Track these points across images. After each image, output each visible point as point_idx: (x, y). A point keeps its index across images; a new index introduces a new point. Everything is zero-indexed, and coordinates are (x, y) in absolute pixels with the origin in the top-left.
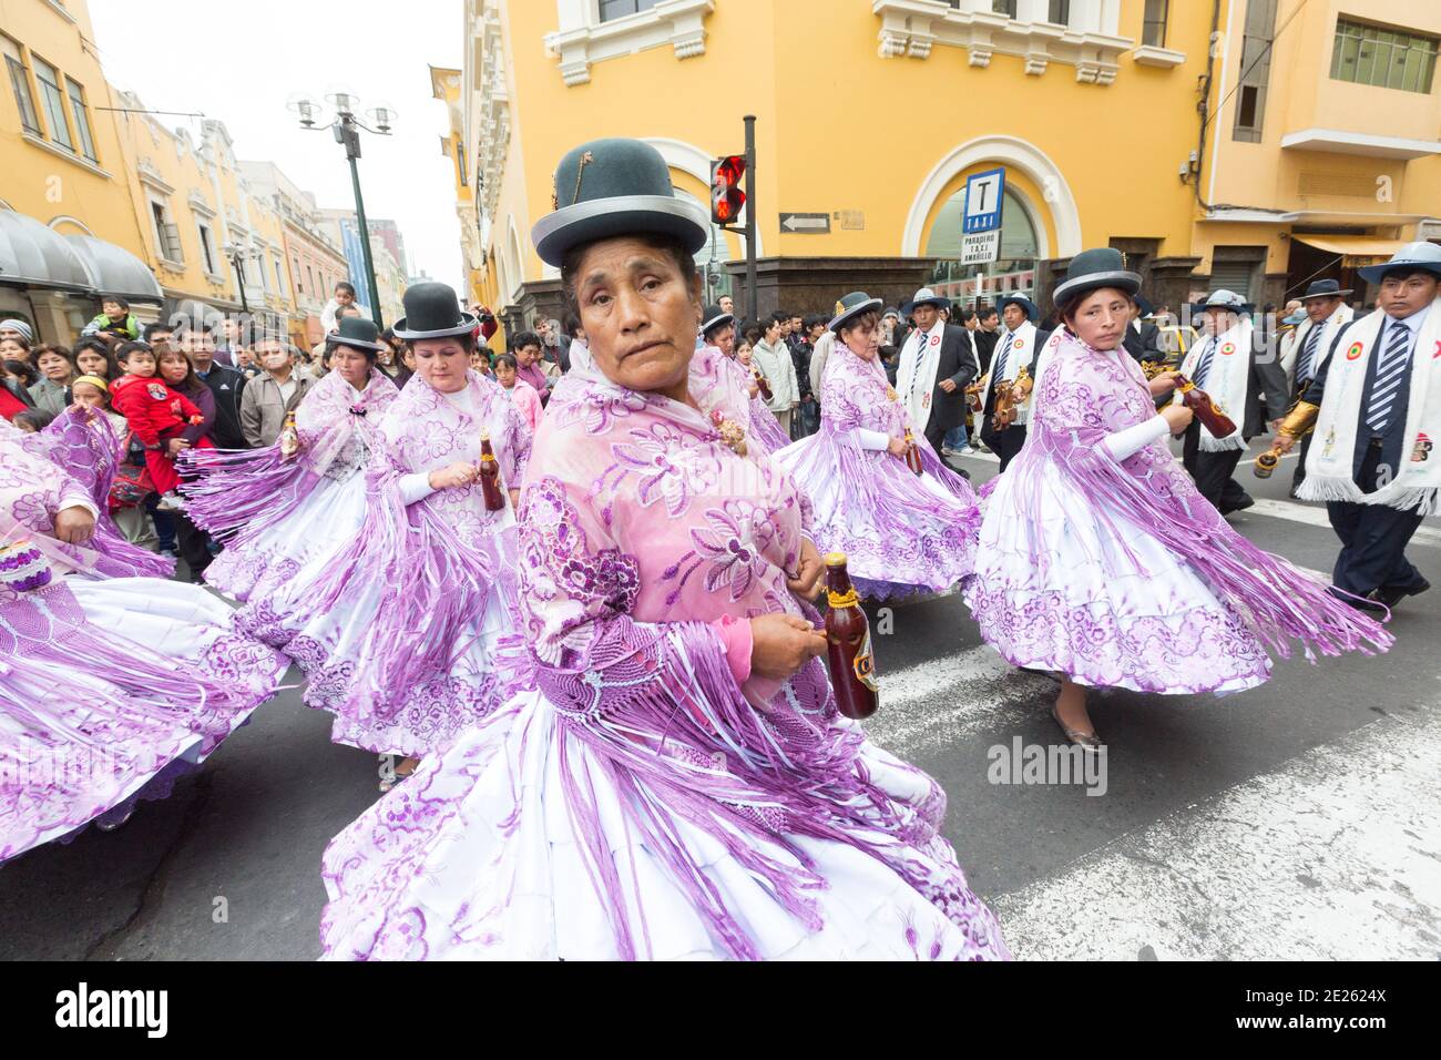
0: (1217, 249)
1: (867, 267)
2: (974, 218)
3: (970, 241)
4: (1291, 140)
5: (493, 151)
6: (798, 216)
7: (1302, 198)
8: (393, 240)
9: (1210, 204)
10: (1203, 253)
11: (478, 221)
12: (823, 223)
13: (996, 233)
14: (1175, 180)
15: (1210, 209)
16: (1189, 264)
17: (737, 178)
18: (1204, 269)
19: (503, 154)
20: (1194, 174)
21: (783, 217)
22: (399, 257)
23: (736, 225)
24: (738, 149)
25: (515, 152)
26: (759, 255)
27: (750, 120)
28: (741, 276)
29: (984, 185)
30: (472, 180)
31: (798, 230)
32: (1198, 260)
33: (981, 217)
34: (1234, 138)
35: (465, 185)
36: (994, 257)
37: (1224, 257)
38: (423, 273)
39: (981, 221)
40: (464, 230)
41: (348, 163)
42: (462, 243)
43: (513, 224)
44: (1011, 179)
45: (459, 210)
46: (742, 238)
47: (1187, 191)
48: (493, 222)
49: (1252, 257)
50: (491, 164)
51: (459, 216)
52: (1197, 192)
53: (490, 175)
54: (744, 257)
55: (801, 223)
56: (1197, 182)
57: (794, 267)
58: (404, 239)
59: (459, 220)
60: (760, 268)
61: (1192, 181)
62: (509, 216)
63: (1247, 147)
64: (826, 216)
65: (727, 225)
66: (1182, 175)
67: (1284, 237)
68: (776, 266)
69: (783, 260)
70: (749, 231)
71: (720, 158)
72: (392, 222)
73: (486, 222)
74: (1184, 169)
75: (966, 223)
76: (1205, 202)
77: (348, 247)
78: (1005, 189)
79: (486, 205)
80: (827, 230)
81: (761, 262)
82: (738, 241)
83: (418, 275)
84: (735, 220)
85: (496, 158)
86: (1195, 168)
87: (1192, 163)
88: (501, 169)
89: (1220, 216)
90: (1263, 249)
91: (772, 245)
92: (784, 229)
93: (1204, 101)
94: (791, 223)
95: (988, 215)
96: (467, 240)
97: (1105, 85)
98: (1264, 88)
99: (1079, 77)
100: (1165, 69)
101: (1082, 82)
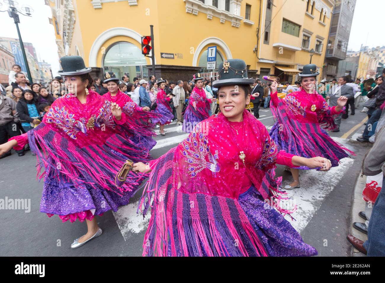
0: (261, 68)
1: (184, 68)
2: (210, 58)
3: (209, 64)
4: (275, 45)
5: (69, 25)
6: (165, 54)
7: (277, 58)
8: (32, 50)
9: (259, 58)
10: (258, 69)
11: (64, 46)
12: (172, 56)
13: (215, 62)
14: (252, 52)
15: (259, 59)
16: (256, 72)
17: (149, 42)
18: (258, 73)
19: (73, 26)
20: (256, 51)
21: (162, 54)
22: (34, 55)
23: (149, 55)
24: (149, 34)
25: (77, 26)
26: (156, 64)
27: (152, 26)
28: (151, 69)
29: (212, 50)
30: (61, 33)
31: (166, 58)
32: (257, 71)
33: (211, 58)
34: (264, 43)
35: (58, 34)
36: (215, 68)
37: (262, 70)
38: (44, 61)
39: (211, 59)
40: (59, 49)
42: (58, 52)
43: (77, 49)
44: (218, 49)
45: (57, 42)
46: (151, 59)
47: (255, 54)
48: (70, 47)
49: (268, 71)
50: (69, 29)
51: (57, 44)
52: (257, 55)
53: (68, 33)
54: (151, 64)
55: (166, 56)
56: (257, 53)
57: (165, 68)
59: (57, 45)
60: (156, 67)
61: (256, 52)
62: (76, 46)
63: (266, 45)
64: (173, 54)
65: (147, 55)
67: (274, 67)
68: (160, 67)
69: (162, 66)
70: (153, 57)
71: (144, 36)
72: (31, 44)
73: (67, 47)
74: (254, 50)
75: (208, 59)
78: (217, 51)
79: (67, 42)
80: (173, 58)
81: (156, 66)
82: (149, 59)
83: (42, 61)
84: (149, 54)
85: (71, 28)
86: (256, 49)
87: (256, 48)
88: (72, 31)
89: (261, 61)
90: (269, 69)
91: (159, 61)
92: (162, 57)
93: (258, 34)
94: (164, 55)
95: (213, 57)
96: (60, 51)
97: (237, 28)
98: (270, 32)
99: (232, 25)
100: (249, 25)
101: (233, 26)
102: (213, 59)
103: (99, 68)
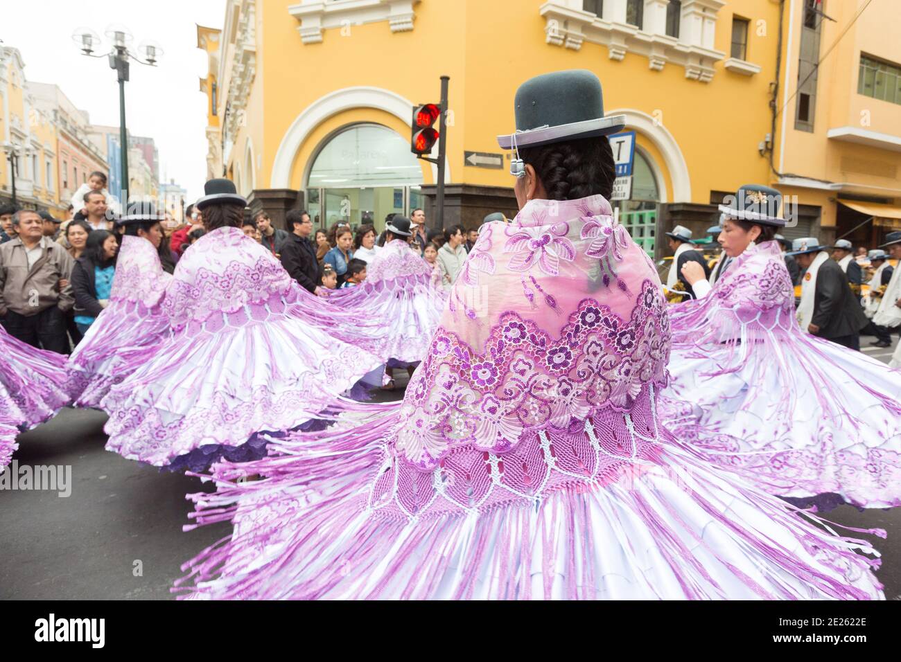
4: (834, 133)
5: (240, 88)
6: (478, 154)
7: (843, 174)
8: (150, 154)
9: (781, 171)
11: (222, 142)
12: (498, 161)
13: (629, 179)
14: (755, 154)
15: (781, 176)
17: (433, 120)
19: (248, 91)
20: (769, 150)
21: (467, 154)
22: (154, 166)
23: (430, 156)
24: (436, 100)
25: (258, 90)
26: (447, 181)
27: (445, 80)
28: (432, 197)
29: (620, 143)
30: (221, 111)
31: (479, 165)
34: (796, 128)
35: (214, 114)
36: (627, 197)
38: (172, 181)
40: (210, 149)
41: (118, 85)
42: (208, 159)
43: (250, 144)
44: (640, 143)
45: (208, 133)
46: (435, 167)
47: (764, 162)
48: (235, 143)
49: (811, 213)
50: (237, 98)
51: (207, 137)
52: (771, 163)
53: (236, 107)
54: (435, 182)
55: (481, 160)
56: (771, 157)
57: (474, 193)
58: (160, 153)
59: (207, 141)
60: (447, 191)
61: (767, 155)
62: (248, 139)
63: (804, 135)
64: (500, 156)
65: (423, 156)
66: (761, 151)
67: (832, 201)
68: (460, 191)
69: (465, 186)
70: (440, 162)
71: (421, 105)
72: (151, 139)
73: (229, 144)
74: (762, 146)
76: (777, 170)
77: (111, 154)
78: (635, 150)
79: (231, 130)
80: (501, 167)
81: (449, 186)
82: (431, 167)
83: (169, 182)
84: (429, 152)
85: (242, 94)
86: (769, 146)
87: (767, 143)
88: (244, 102)
89: (787, 181)
90: (818, 208)
91: (456, 174)
92: (468, 163)
93: (774, 100)
94: (473, 159)
95: (623, 165)
96: (211, 157)
97: (705, 83)
98: (815, 96)
99: (688, 75)
100: (746, 76)
101: (690, 79)
102: (623, 169)
103: (295, 193)
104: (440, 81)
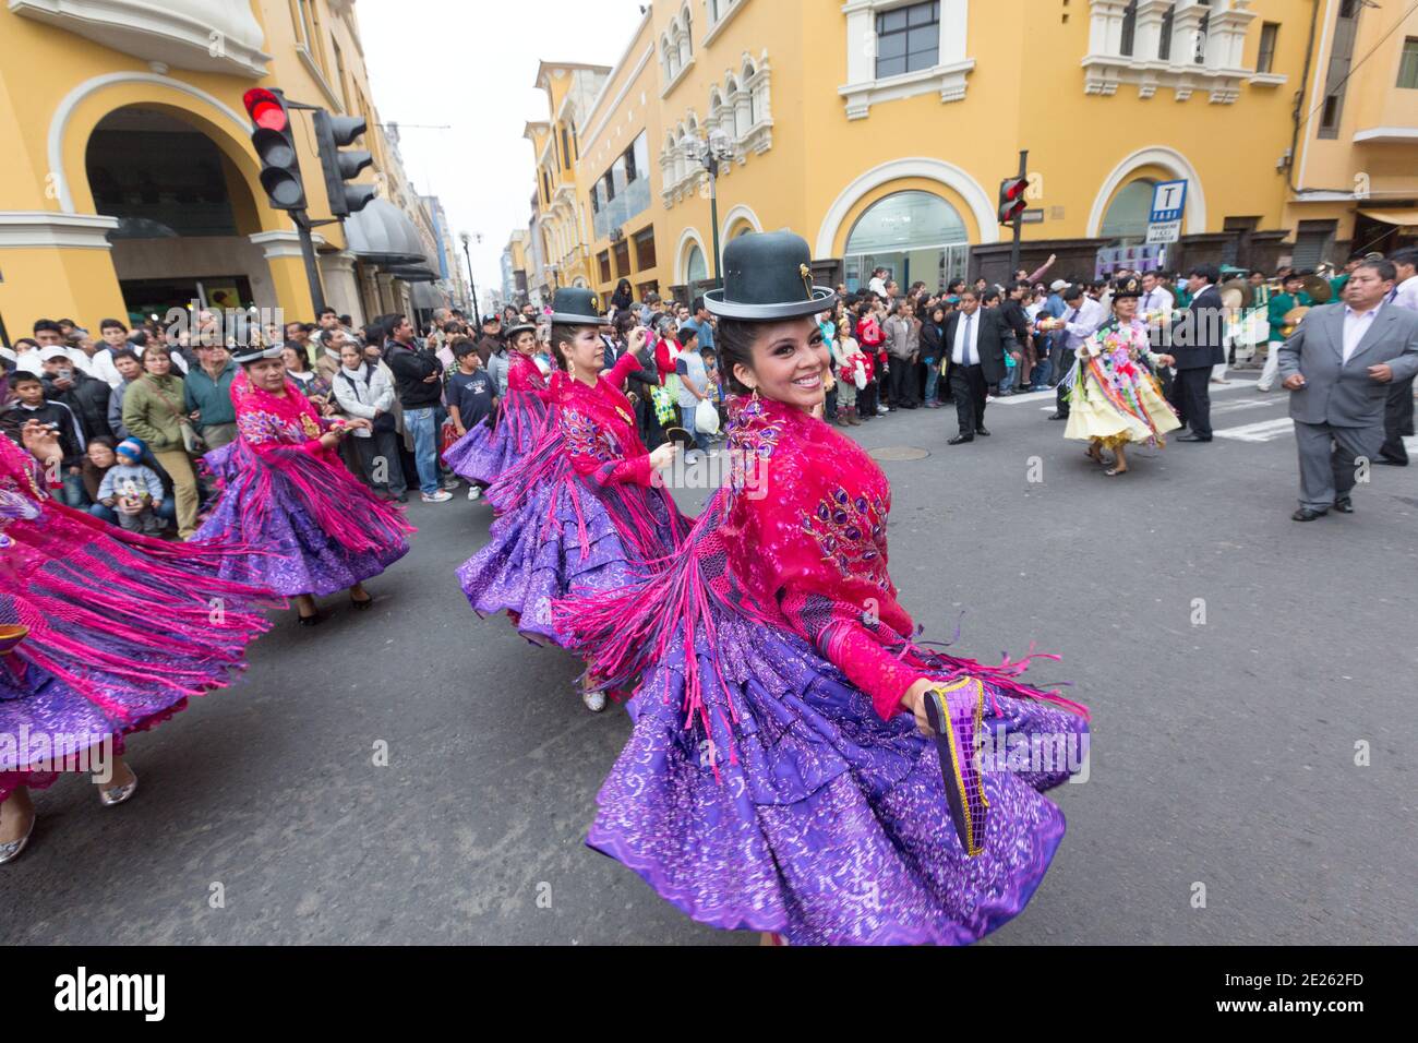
0: (1302, 223)
4: (1362, 136)
9: (1298, 188)
10: (1291, 224)
12: (1039, 215)
14: (1273, 172)
15: (1300, 192)
16: (1281, 236)
18: (1291, 239)
20: (1288, 166)
27: (1024, 154)
28: (979, 255)
32: (1286, 233)
37: (1305, 229)
47: (1282, 179)
49: (1326, 227)
52: (1289, 180)
56: (1290, 173)
61: (1286, 171)
63: (1328, 144)
65: (1006, 223)
66: (1278, 168)
70: (1017, 226)
74: (1280, 163)
75: (1152, 216)
76: (1294, 186)
80: (1042, 220)
86: (1288, 162)
87: (1286, 158)
89: (1306, 198)
90: (1335, 221)
93: (1298, 110)
97: (1228, 104)
99: (1212, 99)
100: (1269, 90)
101: (1214, 103)
102: (1172, 215)
104: (1019, 155)
